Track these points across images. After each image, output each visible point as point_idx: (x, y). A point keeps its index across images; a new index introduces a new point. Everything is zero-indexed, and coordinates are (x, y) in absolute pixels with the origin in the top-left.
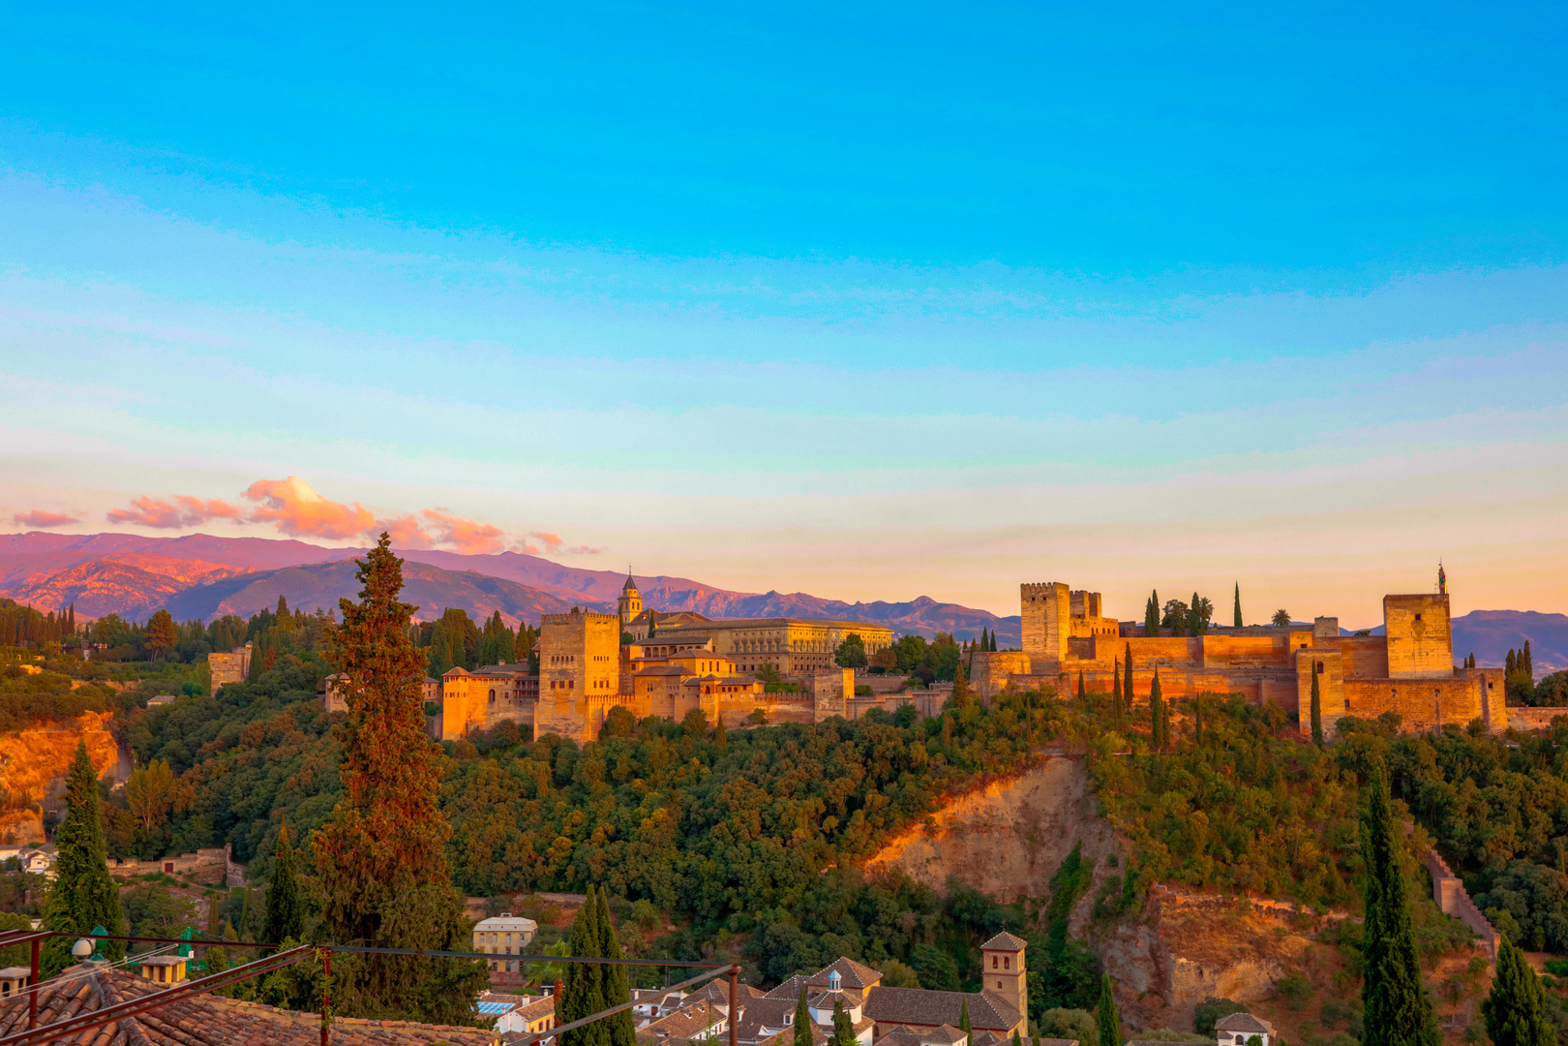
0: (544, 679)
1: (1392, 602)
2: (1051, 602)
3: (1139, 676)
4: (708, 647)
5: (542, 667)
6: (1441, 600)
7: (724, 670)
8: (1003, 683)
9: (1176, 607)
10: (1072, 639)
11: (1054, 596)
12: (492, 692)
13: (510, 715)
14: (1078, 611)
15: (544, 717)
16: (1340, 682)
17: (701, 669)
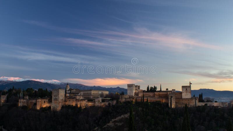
0: (53, 99)
1: (183, 87)
2: (132, 87)
3: (145, 98)
4: (79, 94)
5: (52, 97)
6: (190, 87)
7: (82, 98)
8: (124, 100)
9: (152, 88)
10: (135, 93)
11: (132, 86)
12: (45, 101)
13: (47, 105)
14: (136, 88)
15: (53, 105)
16: (175, 99)
17: (78, 97)
